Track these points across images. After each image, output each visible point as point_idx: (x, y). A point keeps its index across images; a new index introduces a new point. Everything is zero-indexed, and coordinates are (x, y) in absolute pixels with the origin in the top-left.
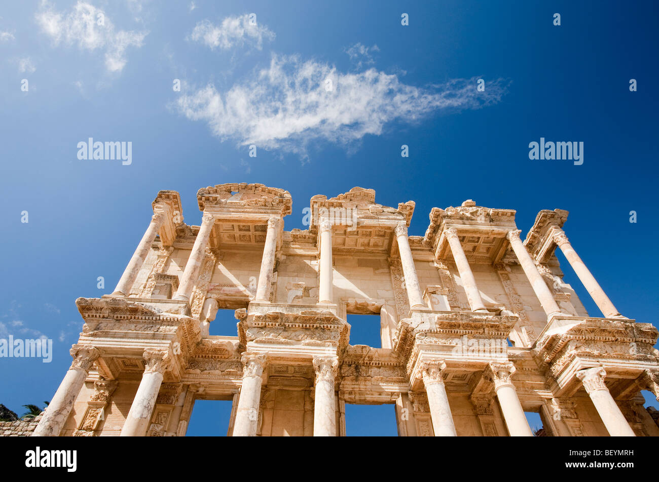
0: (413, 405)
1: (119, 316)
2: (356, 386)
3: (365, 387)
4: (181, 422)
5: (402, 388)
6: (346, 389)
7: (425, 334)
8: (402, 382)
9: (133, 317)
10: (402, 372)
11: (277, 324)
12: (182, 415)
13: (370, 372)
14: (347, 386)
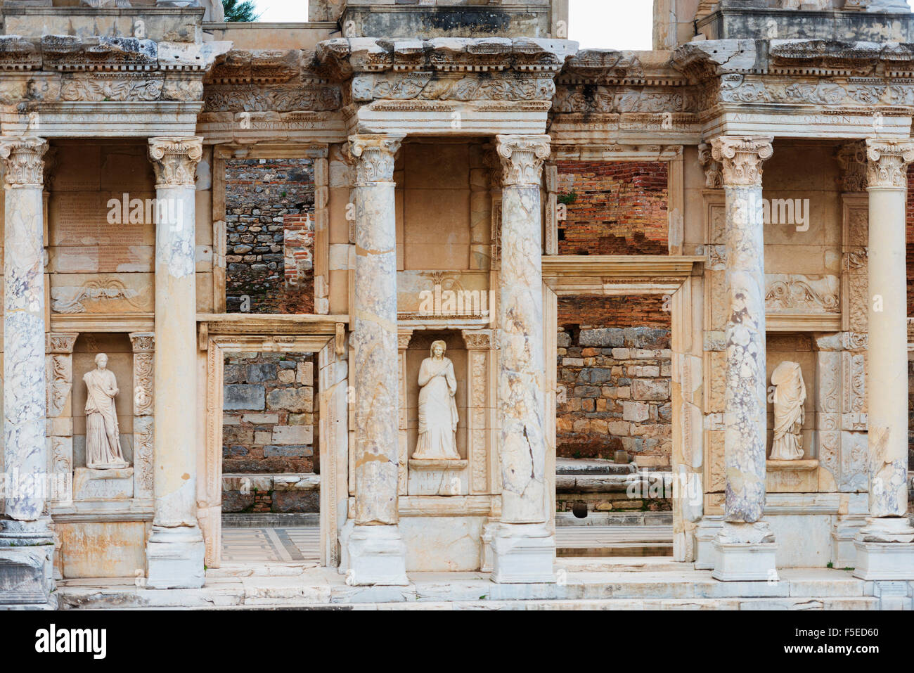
0: (707, 173)
1: (68, 66)
2: (583, 135)
3: (603, 135)
4: (216, 225)
5: (688, 135)
6: (561, 142)
7: (743, 76)
8: (690, 122)
9: (100, 67)
10: (691, 99)
11: (418, 67)
12: (214, 212)
13: (616, 101)
14: (563, 134)
